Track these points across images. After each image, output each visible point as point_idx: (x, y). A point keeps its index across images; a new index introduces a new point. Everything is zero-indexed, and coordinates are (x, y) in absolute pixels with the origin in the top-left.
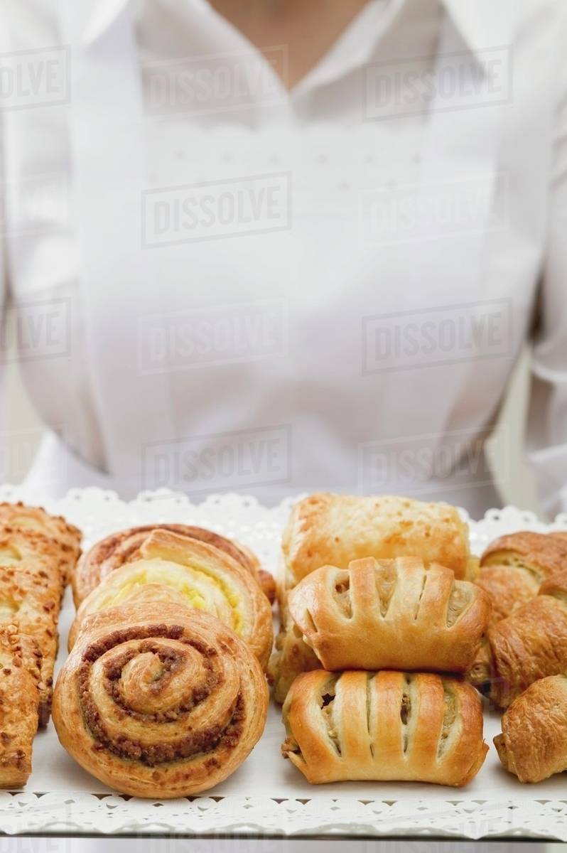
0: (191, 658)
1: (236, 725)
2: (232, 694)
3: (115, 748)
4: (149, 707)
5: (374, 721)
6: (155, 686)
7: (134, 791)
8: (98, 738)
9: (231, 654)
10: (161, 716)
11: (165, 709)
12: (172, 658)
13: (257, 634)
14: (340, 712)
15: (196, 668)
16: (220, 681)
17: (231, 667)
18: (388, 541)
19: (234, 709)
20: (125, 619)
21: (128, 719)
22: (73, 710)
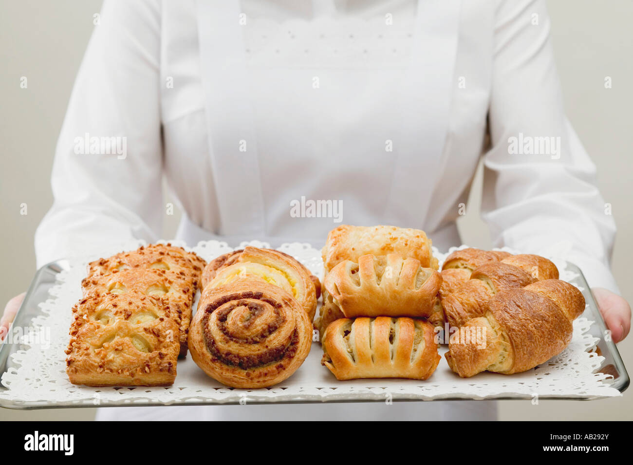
0: (267, 308)
1: (294, 346)
2: (291, 328)
3: (224, 359)
4: (243, 335)
5: (374, 342)
6: (246, 323)
7: (236, 384)
8: (214, 354)
9: (291, 307)
10: (250, 340)
11: (252, 336)
12: (256, 309)
13: (307, 301)
14: (354, 338)
15: (270, 313)
16: (284, 321)
17: (290, 313)
18: (383, 249)
19: (292, 337)
20: (229, 291)
21: (232, 342)
22: (200, 340)
